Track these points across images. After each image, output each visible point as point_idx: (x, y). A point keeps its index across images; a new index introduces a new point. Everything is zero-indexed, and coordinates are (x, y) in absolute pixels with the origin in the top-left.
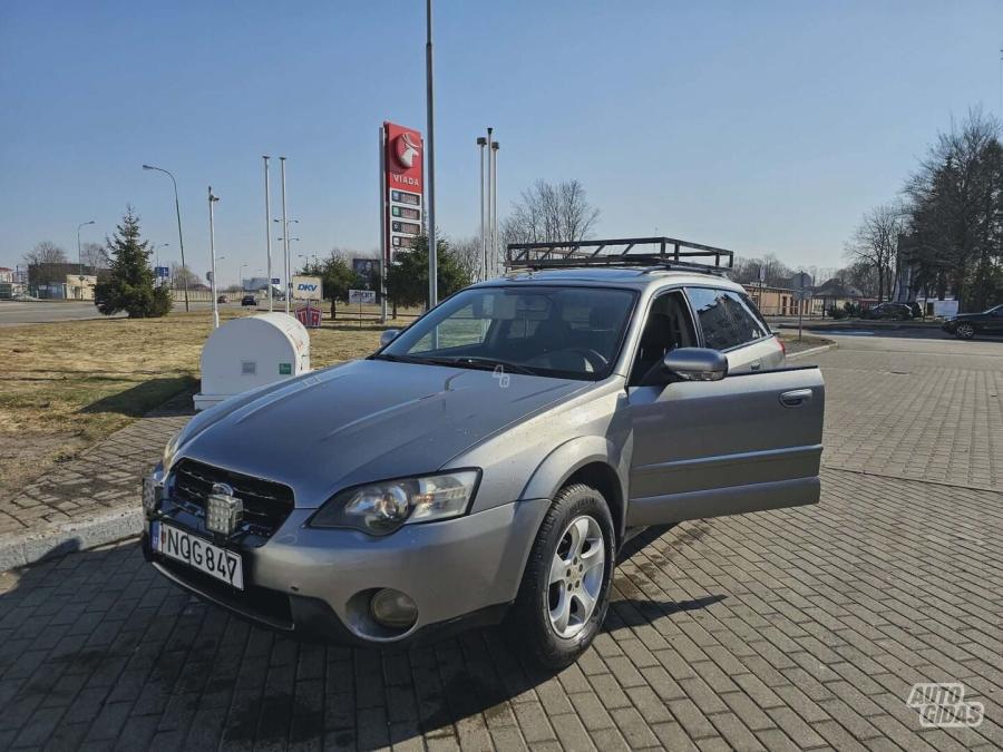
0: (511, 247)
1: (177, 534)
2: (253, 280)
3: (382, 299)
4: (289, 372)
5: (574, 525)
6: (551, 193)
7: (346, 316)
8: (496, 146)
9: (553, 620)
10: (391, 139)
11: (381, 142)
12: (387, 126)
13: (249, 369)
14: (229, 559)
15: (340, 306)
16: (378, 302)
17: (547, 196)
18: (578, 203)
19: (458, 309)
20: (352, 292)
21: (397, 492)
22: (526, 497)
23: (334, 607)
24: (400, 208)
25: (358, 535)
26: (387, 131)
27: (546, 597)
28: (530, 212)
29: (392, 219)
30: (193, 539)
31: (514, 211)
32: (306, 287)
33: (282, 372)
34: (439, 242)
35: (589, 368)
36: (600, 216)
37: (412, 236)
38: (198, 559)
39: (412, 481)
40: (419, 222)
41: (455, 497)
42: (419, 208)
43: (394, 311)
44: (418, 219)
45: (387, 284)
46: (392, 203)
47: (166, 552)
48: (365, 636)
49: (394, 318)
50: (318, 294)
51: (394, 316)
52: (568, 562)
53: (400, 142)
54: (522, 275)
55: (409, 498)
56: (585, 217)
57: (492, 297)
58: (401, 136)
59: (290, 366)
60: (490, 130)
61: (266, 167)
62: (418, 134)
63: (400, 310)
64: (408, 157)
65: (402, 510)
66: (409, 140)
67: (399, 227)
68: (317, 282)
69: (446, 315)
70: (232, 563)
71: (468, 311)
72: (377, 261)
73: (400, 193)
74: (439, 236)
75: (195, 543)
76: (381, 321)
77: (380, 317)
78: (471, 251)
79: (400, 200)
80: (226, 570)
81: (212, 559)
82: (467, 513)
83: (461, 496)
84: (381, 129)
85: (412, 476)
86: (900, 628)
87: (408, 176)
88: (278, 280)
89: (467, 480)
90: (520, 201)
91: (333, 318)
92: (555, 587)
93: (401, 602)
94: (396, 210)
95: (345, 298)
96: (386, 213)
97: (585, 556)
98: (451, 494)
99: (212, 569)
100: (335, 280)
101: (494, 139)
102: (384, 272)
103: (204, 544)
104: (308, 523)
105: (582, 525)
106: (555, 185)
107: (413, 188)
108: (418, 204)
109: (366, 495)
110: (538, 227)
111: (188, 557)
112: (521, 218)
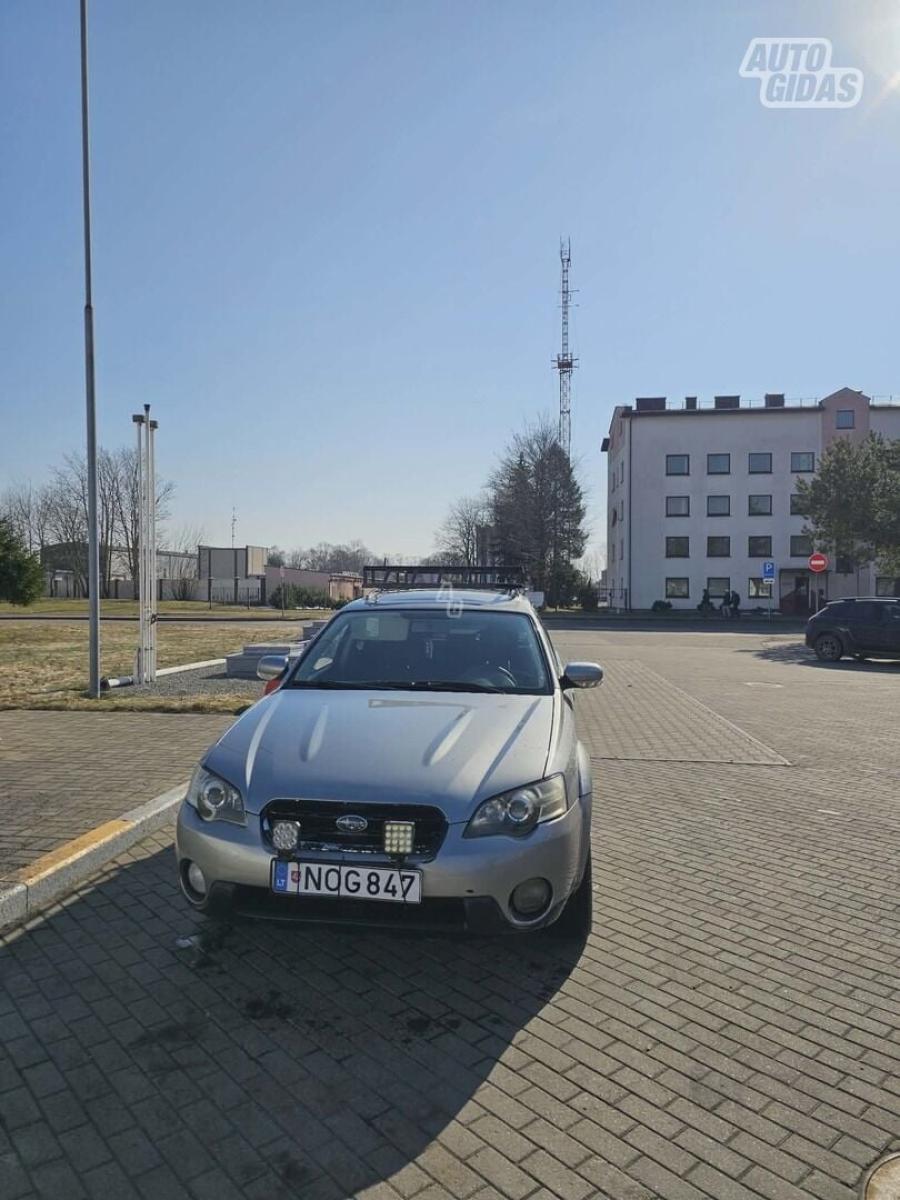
1: (320, 869)
8: (154, 425)
14: (403, 878)
22: (582, 793)
23: (499, 903)
30: (345, 869)
38: (353, 887)
47: (302, 890)
48: (518, 922)
60: (147, 407)
65: (531, 814)
70: (407, 880)
75: (350, 872)
80: (398, 889)
81: (376, 884)
82: (568, 809)
83: (561, 797)
89: (560, 783)
99: (375, 893)
101: (151, 418)
103: (364, 872)
104: (464, 835)
111: (338, 888)
112: (65, 487)
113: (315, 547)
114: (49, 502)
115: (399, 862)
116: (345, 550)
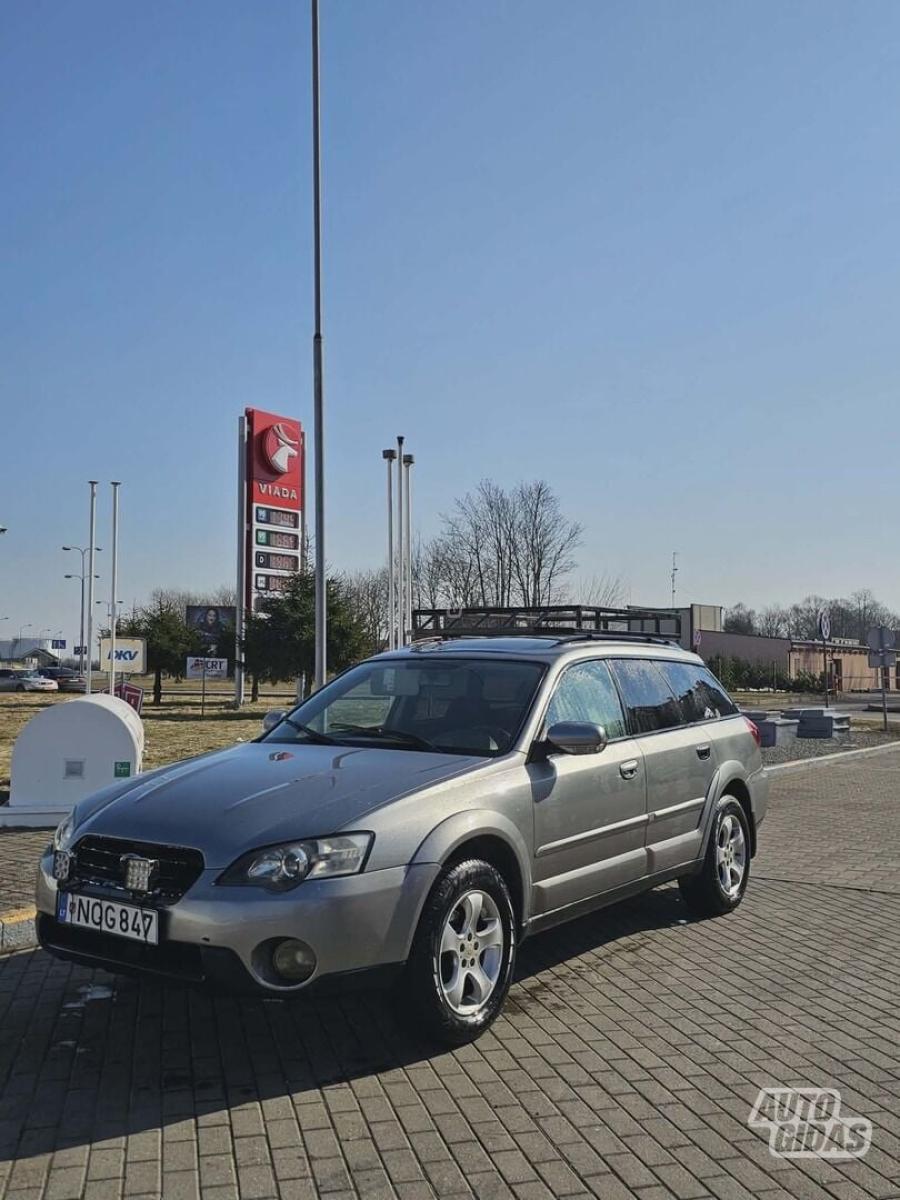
0: (416, 613)
1: (88, 902)
2: (16, 641)
3: (237, 670)
4: (127, 774)
5: (466, 898)
6: (502, 501)
7: (177, 699)
8: (409, 460)
9: (445, 992)
10: (256, 432)
11: (241, 437)
12: (250, 414)
13: (74, 770)
14: (145, 917)
15: (168, 682)
16: (230, 674)
17: (497, 506)
18: (546, 515)
19: (357, 684)
20: (191, 661)
21: (299, 853)
22: (416, 861)
23: (242, 957)
24: (269, 533)
25: (261, 890)
26: (251, 422)
27: (437, 964)
28: (469, 529)
29: (256, 548)
30: (106, 904)
31: (446, 528)
32: (119, 655)
33: (118, 774)
34: (328, 583)
35: (494, 747)
36: (581, 536)
37: (286, 574)
38: (111, 923)
39: (311, 841)
40: (297, 553)
41: (350, 856)
42: (298, 532)
43: (255, 689)
44: (296, 548)
45: (245, 647)
46: (256, 525)
47: (75, 922)
48: (268, 985)
49: (254, 699)
50: (138, 665)
51: (255, 696)
52: (461, 936)
53: (271, 437)
54: (430, 646)
55: (309, 858)
56: (559, 536)
57: (393, 671)
58: (272, 426)
59: (128, 764)
60: (400, 440)
61: (93, 495)
62: (297, 425)
63: (265, 688)
64: (281, 458)
65: (302, 869)
66: (283, 434)
67: (266, 560)
68: (138, 646)
69: (338, 694)
70: (148, 920)
71: (365, 688)
72: (229, 611)
73: (269, 511)
74: (328, 575)
75: (109, 907)
76: (235, 705)
77: (230, 699)
78: (377, 591)
79: (268, 521)
80: (141, 928)
81: (126, 920)
82: (361, 871)
83: (355, 856)
84: (241, 419)
85: (312, 838)
86: (816, 1017)
87: (281, 485)
88: (63, 643)
89: (361, 842)
90: (455, 514)
91: (157, 702)
92: (449, 957)
93: (300, 957)
94: (262, 536)
95: (179, 670)
96: (246, 540)
97: (480, 934)
98: (346, 853)
99: (125, 930)
100: (164, 642)
101: (405, 452)
102: (241, 629)
103: (118, 907)
104: (218, 882)
105: (475, 899)
106: (509, 488)
107: (289, 502)
108: (296, 526)
109: (269, 859)
110: (483, 553)
111: (100, 924)
112: (457, 539)
113: (800, 603)
114: (440, 559)
115: (138, 899)
116: (843, 606)
